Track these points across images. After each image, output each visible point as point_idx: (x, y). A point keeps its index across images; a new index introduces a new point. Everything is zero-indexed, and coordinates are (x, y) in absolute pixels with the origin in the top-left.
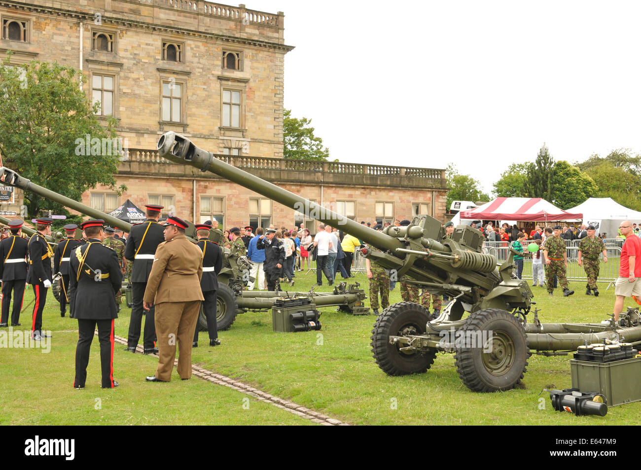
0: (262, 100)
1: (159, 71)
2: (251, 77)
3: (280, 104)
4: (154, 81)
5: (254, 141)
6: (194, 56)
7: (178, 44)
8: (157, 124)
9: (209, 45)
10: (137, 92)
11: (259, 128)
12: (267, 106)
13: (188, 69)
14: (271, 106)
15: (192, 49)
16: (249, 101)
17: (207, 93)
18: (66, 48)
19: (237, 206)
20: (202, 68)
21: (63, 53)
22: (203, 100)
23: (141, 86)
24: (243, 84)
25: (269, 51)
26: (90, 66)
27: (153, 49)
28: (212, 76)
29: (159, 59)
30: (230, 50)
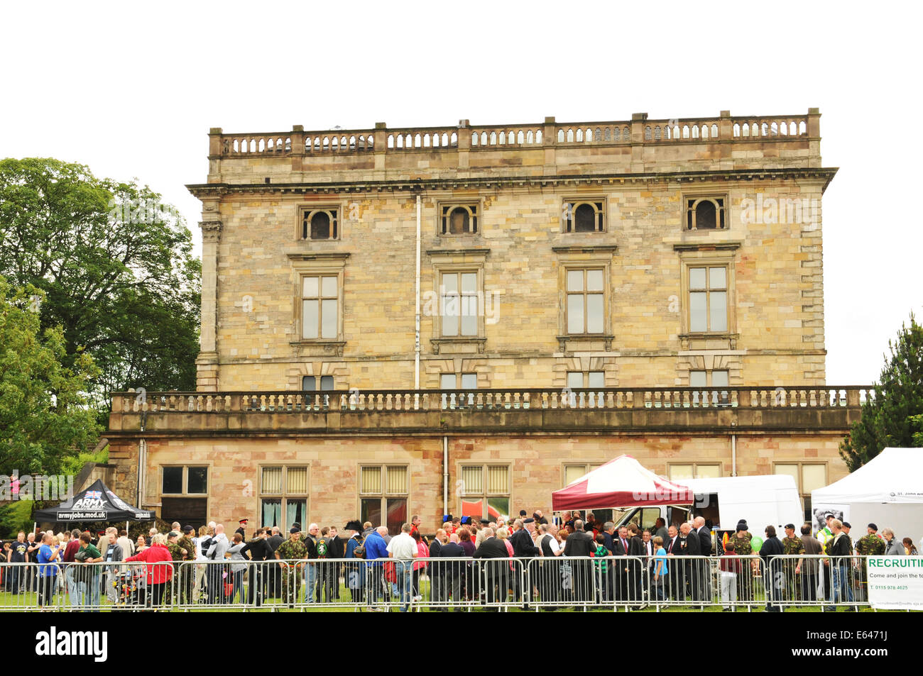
0: (773, 277)
1: (555, 251)
2: (747, 236)
3: (816, 279)
4: (548, 269)
5: (755, 353)
6: (626, 216)
7: (597, 202)
8: (555, 340)
9: (654, 194)
10: (516, 291)
11: (768, 329)
12: (785, 285)
13: (613, 241)
14: (795, 285)
15: (620, 205)
16: (744, 282)
17: (652, 277)
18: (395, 238)
19: (536, 480)
20: (641, 236)
21: (391, 246)
22: (645, 291)
23: (524, 280)
24: (729, 253)
25: (783, 186)
26: (434, 260)
27: (545, 217)
28: (662, 246)
29: (556, 232)
30: (701, 195)
